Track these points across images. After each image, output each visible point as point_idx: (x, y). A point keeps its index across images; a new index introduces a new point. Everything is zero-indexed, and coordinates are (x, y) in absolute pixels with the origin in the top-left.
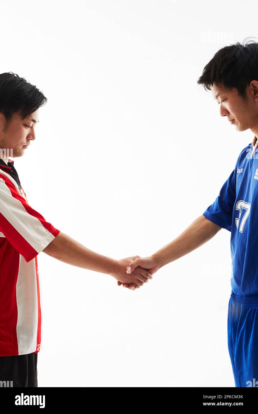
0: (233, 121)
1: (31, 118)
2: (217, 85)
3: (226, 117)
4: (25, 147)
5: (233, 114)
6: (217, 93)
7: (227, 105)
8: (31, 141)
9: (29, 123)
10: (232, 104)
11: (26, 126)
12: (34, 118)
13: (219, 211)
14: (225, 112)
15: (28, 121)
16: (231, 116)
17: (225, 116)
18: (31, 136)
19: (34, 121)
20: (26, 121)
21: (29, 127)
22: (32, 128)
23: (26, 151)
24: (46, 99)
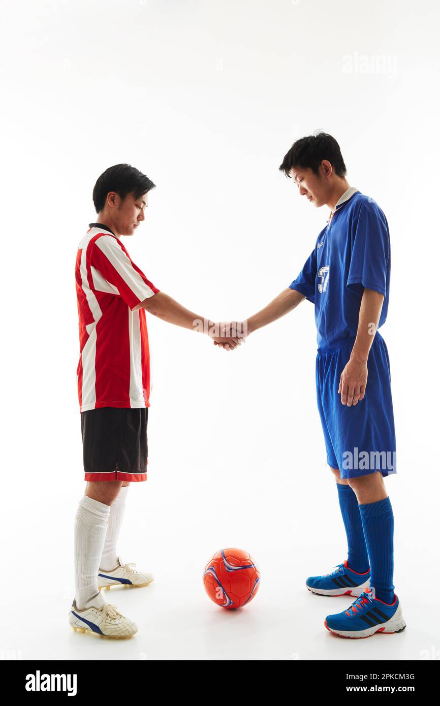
0: (311, 198)
1: (142, 200)
2: (295, 168)
3: (305, 196)
4: (135, 226)
5: (310, 191)
6: (295, 175)
7: (304, 184)
8: (141, 221)
9: (140, 205)
10: (309, 185)
11: (138, 206)
12: (144, 200)
13: (304, 282)
14: (304, 191)
15: (139, 202)
16: (309, 194)
17: (304, 194)
18: (141, 217)
19: (144, 203)
20: (138, 202)
21: (140, 208)
22: (142, 209)
23: (136, 231)
24: (155, 186)
